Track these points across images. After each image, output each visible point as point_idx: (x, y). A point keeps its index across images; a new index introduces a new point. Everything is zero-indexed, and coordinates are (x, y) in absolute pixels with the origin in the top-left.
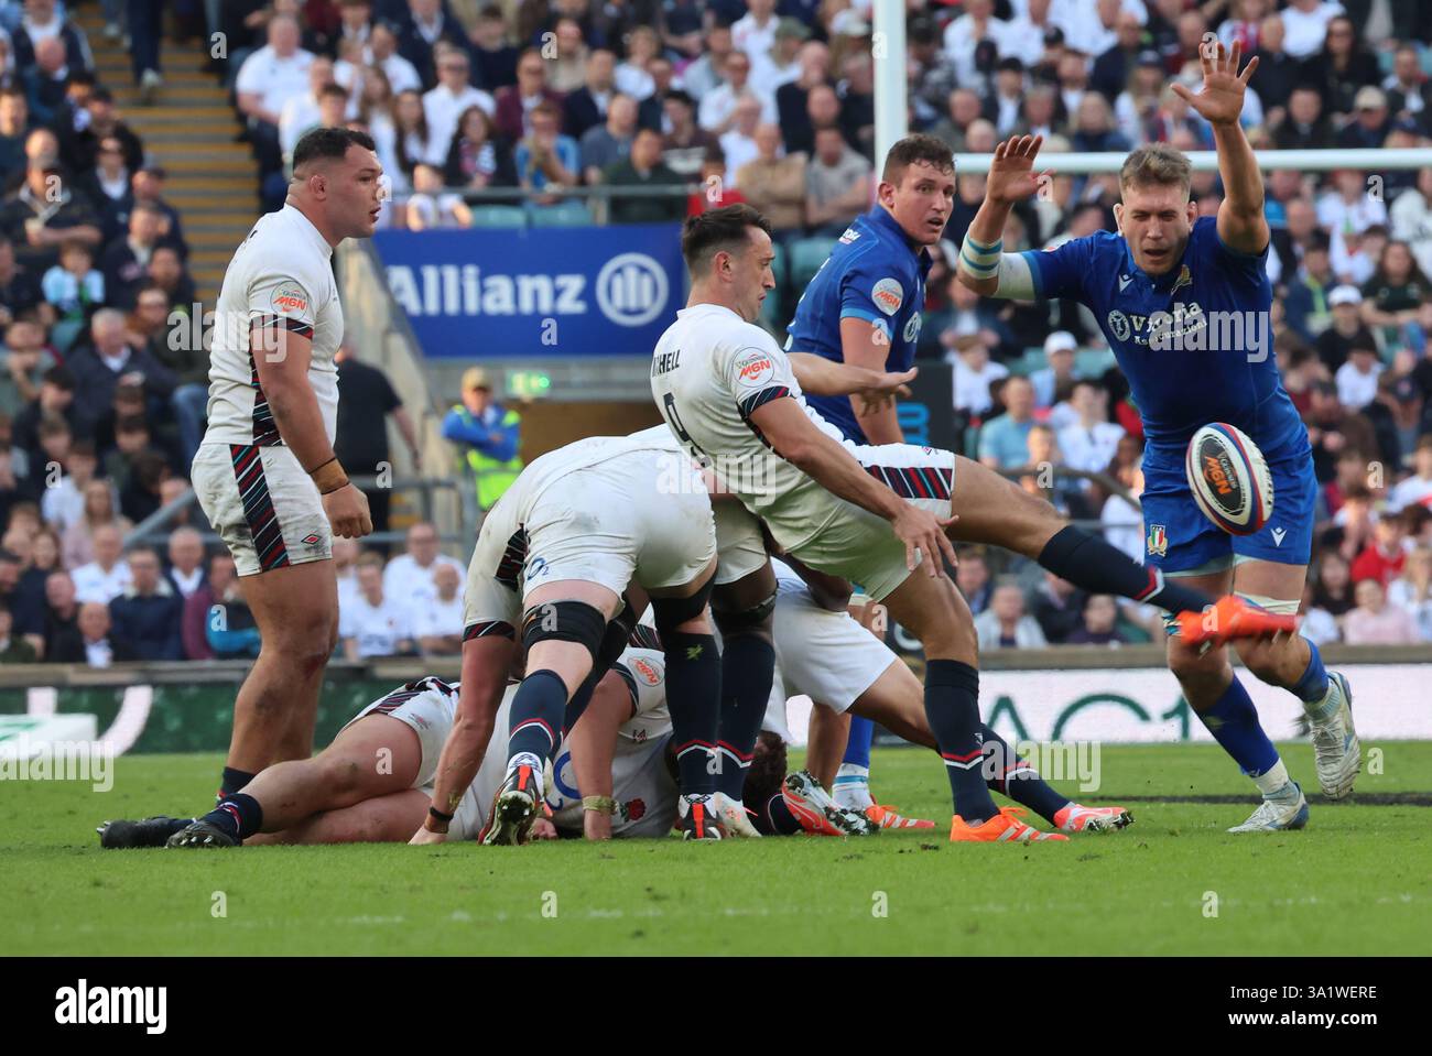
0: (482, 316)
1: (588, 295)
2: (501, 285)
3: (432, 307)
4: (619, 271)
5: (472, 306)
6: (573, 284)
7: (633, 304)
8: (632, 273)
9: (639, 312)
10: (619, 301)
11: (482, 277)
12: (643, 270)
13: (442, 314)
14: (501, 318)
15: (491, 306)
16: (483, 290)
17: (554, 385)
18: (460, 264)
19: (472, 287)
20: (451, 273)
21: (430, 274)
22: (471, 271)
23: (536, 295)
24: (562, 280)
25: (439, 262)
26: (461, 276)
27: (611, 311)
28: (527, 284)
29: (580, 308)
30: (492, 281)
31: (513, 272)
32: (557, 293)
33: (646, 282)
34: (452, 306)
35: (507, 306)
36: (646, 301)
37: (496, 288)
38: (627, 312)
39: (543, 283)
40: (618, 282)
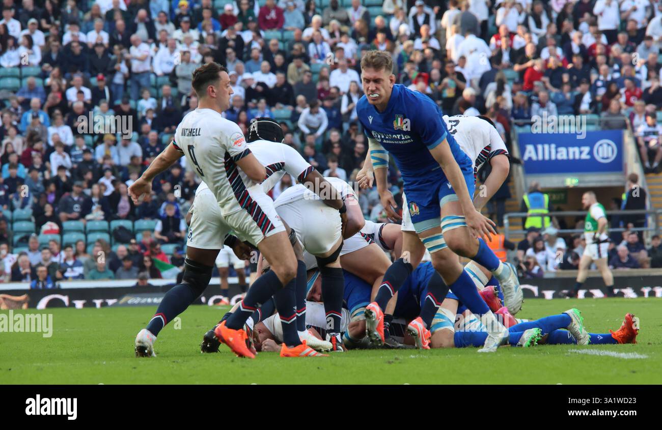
0: (557, 160)
1: (591, 153)
2: (563, 150)
3: (540, 158)
4: (601, 145)
5: (553, 157)
6: (586, 149)
7: (605, 156)
8: (605, 146)
9: (607, 158)
10: (601, 155)
11: (556, 148)
12: (609, 145)
13: (544, 160)
14: (563, 161)
15: (560, 157)
16: (557, 152)
17: (580, 182)
18: (550, 144)
19: (553, 151)
20: (546, 146)
21: (540, 147)
22: (553, 146)
23: (574, 153)
24: (583, 148)
25: (543, 143)
26: (550, 148)
27: (598, 158)
28: (571, 150)
29: (588, 157)
30: (560, 149)
31: (567, 146)
32: (581, 153)
33: (610, 149)
34: (547, 157)
35: (565, 157)
36: (610, 154)
37: (561, 151)
38: (603, 158)
39: (576, 149)
40: (601, 149)
